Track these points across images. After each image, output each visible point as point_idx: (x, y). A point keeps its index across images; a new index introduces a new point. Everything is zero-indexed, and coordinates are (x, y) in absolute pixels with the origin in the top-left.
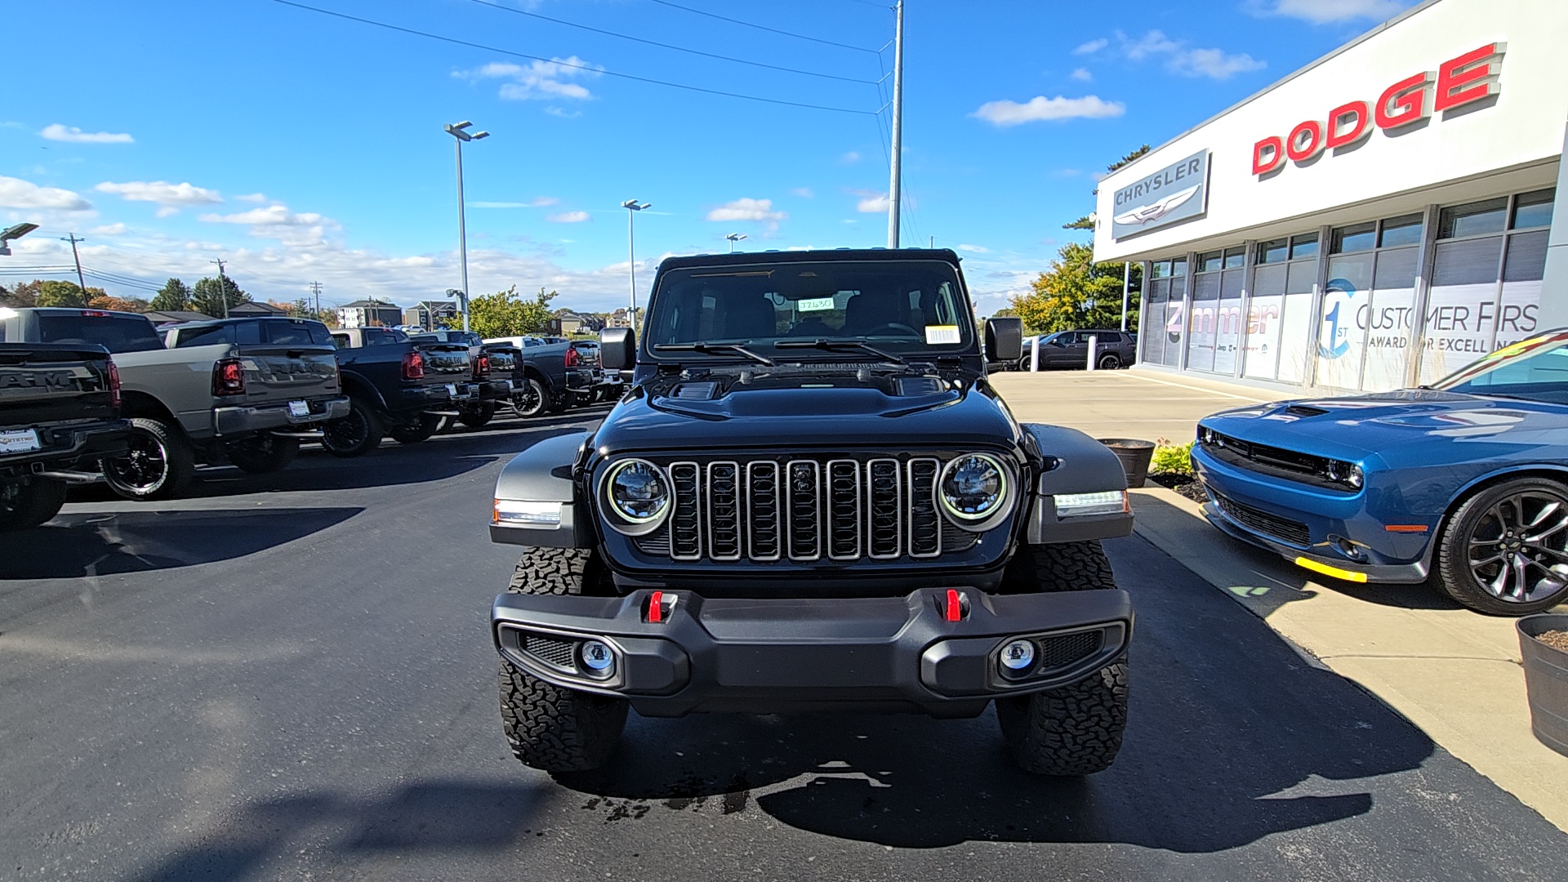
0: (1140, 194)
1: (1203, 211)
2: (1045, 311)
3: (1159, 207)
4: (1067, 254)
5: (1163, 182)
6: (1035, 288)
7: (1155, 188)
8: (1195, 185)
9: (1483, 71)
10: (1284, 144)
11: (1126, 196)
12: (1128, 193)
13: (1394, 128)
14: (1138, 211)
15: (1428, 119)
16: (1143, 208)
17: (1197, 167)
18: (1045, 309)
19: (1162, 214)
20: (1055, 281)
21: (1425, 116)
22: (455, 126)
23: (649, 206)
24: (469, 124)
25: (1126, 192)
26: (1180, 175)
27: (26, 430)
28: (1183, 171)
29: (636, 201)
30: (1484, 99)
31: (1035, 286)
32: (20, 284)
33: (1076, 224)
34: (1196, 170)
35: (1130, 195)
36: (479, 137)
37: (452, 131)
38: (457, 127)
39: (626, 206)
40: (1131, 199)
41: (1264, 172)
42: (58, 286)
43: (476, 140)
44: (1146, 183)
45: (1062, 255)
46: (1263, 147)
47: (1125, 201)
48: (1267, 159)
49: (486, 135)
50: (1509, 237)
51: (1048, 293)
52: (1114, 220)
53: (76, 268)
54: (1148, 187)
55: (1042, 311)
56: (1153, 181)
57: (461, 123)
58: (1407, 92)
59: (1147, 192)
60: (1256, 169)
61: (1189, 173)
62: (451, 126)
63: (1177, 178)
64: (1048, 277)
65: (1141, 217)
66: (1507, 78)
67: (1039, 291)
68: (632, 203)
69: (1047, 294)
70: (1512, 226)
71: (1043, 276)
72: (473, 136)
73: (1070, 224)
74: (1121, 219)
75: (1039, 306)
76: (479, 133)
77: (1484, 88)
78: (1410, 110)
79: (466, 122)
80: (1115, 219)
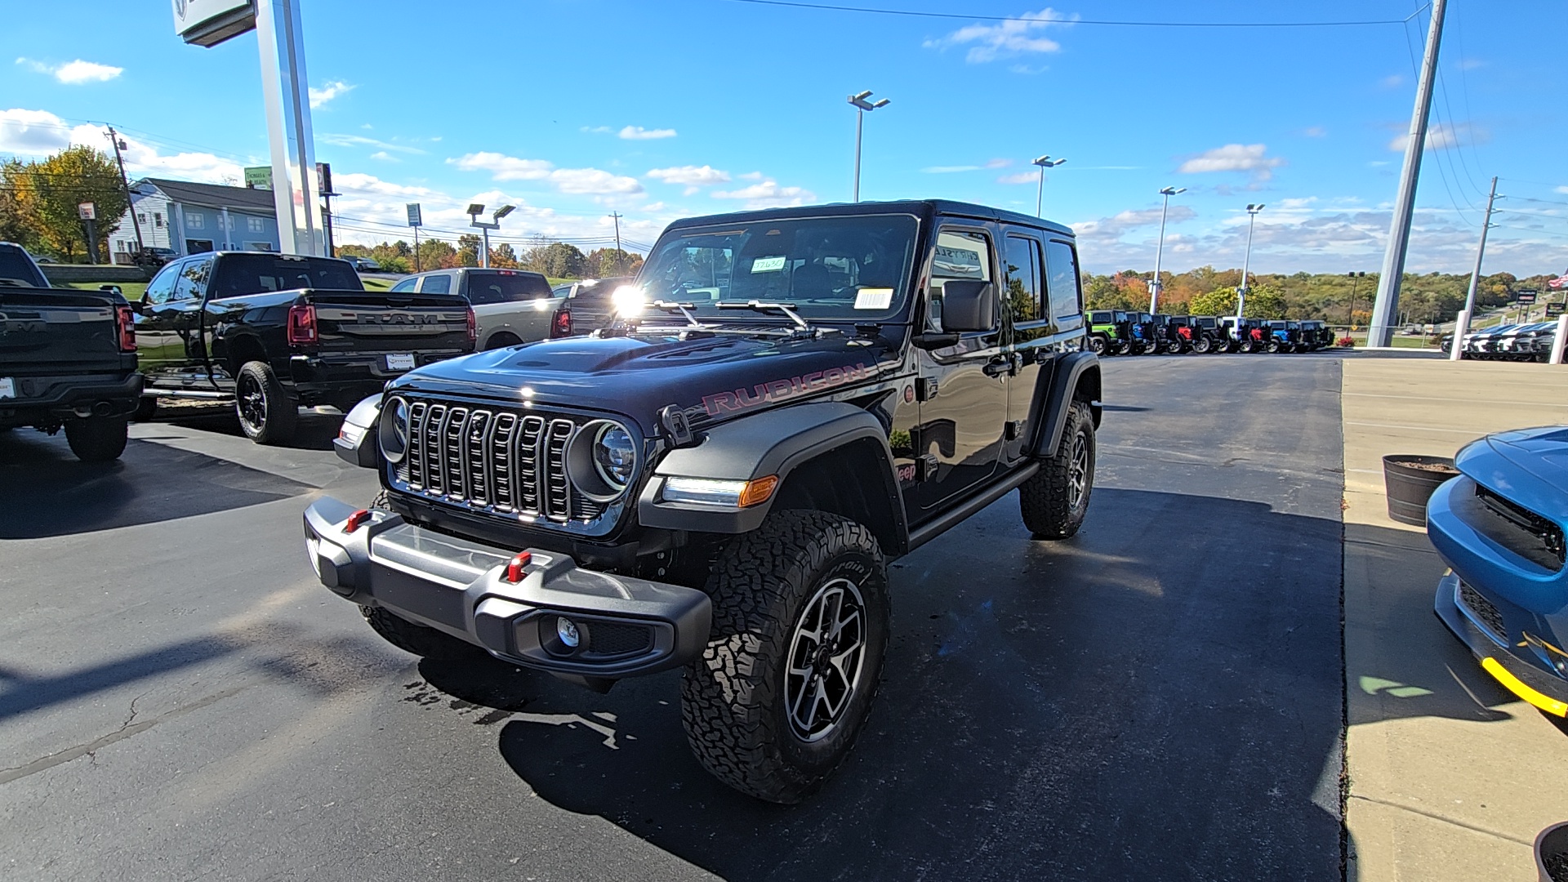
22: (857, 96)
23: (1064, 161)
24: (869, 94)
27: (407, 354)
29: (1047, 158)
32: (592, 251)
36: (880, 105)
37: (854, 102)
38: (858, 98)
39: (1037, 163)
42: (614, 253)
43: (877, 108)
49: (887, 102)
53: (616, 238)
57: (862, 93)
62: (854, 97)
68: (1043, 160)
72: (875, 104)
76: (880, 101)
79: (866, 92)
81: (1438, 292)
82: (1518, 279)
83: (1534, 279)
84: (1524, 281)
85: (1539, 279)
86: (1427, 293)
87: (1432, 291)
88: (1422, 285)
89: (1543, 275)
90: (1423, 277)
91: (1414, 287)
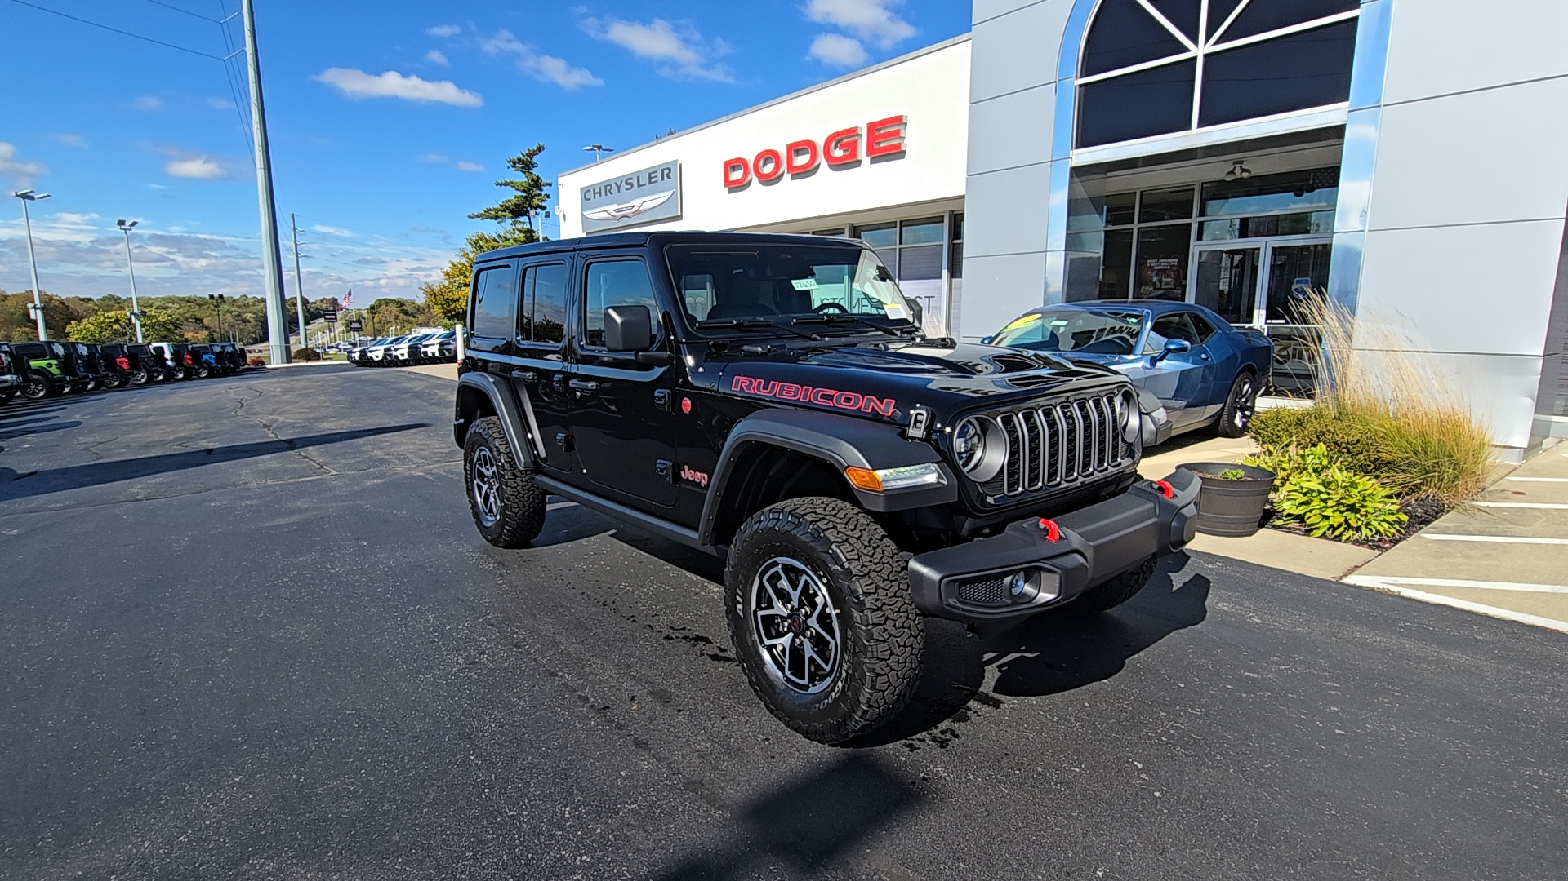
0: (611, 193)
1: (679, 214)
2: (461, 301)
3: (633, 207)
4: (476, 244)
5: (635, 184)
6: (447, 277)
7: (627, 189)
8: (670, 190)
9: (896, 134)
10: (751, 166)
11: (595, 193)
12: (597, 191)
13: (837, 165)
14: (611, 208)
15: (860, 161)
16: (616, 207)
17: (667, 173)
18: (460, 298)
19: (638, 212)
20: (466, 269)
21: (859, 159)
25: (594, 190)
26: (653, 180)
28: (656, 177)
30: (897, 153)
31: (448, 274)
33: (482, 214)
34: (669, 178)
35: (600, 192)
40: (600, 196)
41: (734, 187)
44: (616, 184)
45: (470, 243)
46: (731, 165)
47: (595, 198)
48: (737, 175)
50: (900, 249)
51: (461, 282)
52: (583, 215)
54: (619, 187)
55: (457, 300)
56: (624, 183)
58: (844, 138)
59: (619, 191)
60: (727, 182)
61: (663, 179)
63: (650, 183)
64: (459, 266)
65: (614, 214)
66: (911, 139)
67: (451, 280)
69: (460, 284)
70: (901, 243)
71: (453, 264)
73: (476, 214)
74: (589, 214)
75: (453, 294)
77: (898, 146)
78: (849, 152)
80: (585, 213)
81: (255, 313)
82: (310, 301)
83: (322, 301)
84: (315, 303)
85: (325, 301)
86: (246, 314)
87: (250, 312)
88: (240, 307)
89: (328, 297)
90: (238, 300)
91: (233, 309)
